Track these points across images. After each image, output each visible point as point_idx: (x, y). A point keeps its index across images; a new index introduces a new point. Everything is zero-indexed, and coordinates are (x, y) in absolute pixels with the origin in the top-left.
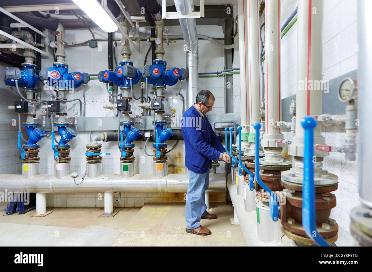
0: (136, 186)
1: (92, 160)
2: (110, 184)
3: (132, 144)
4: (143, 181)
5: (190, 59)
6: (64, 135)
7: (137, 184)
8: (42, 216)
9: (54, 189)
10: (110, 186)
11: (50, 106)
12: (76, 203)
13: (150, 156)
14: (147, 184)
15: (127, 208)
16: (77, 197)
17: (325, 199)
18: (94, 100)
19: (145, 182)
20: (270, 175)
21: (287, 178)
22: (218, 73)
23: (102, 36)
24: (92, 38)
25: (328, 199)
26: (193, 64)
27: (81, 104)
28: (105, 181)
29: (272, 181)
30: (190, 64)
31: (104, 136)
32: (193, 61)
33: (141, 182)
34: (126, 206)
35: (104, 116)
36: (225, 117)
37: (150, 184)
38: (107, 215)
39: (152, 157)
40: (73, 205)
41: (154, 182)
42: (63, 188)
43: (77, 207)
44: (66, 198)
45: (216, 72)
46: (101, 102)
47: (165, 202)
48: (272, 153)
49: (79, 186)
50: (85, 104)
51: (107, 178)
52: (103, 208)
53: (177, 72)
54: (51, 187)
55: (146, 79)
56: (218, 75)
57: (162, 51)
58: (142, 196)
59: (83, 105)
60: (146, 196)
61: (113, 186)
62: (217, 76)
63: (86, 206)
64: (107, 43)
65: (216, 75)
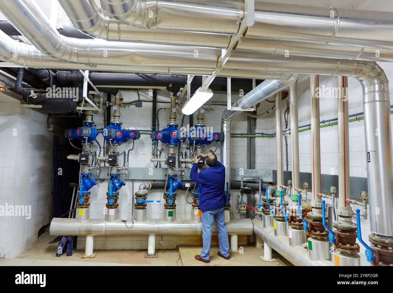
0: (180, 229)
1: (141, 207)
2: (158, 228)
3: (175, 193)
4: (185, 225)
5: (225, 125)
6: (117, 183)
7: (181, 228)
8: (91, 257)
9: (106, 232)
10: (157, 229)
11: (111, 159)
12: (114, 245)
13: (190, 203)
14: (189, 228)
15: (161, 250)
16: (115, 240)
17: (354, 234)
18: (136, 152)
19: (187, 226)
20: (318, 222)
21: (338, 225)
22: (242, 134)
23: (146, 97)
24: (137, 99)
25: (356, 234)
26: (227, 129)
27: (125, 155)
28: (152, 225)
29: (319, 226)
30: (225, 129)
31: (149, 185)
32: (227, 127)
33: (184, 226)
34: (160, 248)
35: (145, 167)
36: (250, 172)
37: (191, 228)
38: (151, 256)
39: (192, 204)
40: (111, 247)
41: (194, 226)
42: (115, 231)
43: (115, 249)
44: (105, 241)
45: (240, 133)
46: (143, 154)
47: (195, 244)
48: (318, 210)
49: (130, 229)
50: (128, 155)
51: (154, 222)
52: (146, 250)
53: (217, 136)
54: (104, 230)
55: (194, 141)
56: (242, 135)
57: (202, 117)
58: (175, 239)
59: (126, 156)
60: (178, 239)
61: (160, 229)
62: (242, 137)
63: (124, 248)
64: (151, 104)
65: (240, 135)
